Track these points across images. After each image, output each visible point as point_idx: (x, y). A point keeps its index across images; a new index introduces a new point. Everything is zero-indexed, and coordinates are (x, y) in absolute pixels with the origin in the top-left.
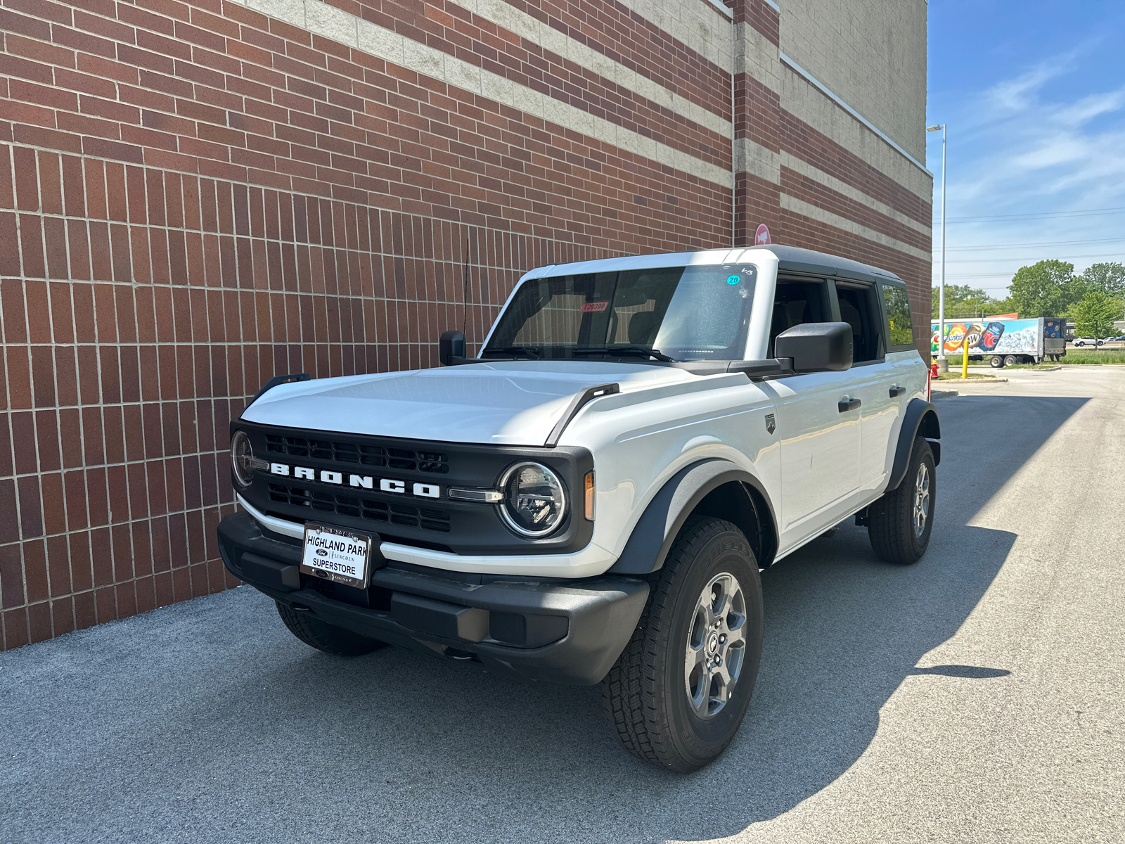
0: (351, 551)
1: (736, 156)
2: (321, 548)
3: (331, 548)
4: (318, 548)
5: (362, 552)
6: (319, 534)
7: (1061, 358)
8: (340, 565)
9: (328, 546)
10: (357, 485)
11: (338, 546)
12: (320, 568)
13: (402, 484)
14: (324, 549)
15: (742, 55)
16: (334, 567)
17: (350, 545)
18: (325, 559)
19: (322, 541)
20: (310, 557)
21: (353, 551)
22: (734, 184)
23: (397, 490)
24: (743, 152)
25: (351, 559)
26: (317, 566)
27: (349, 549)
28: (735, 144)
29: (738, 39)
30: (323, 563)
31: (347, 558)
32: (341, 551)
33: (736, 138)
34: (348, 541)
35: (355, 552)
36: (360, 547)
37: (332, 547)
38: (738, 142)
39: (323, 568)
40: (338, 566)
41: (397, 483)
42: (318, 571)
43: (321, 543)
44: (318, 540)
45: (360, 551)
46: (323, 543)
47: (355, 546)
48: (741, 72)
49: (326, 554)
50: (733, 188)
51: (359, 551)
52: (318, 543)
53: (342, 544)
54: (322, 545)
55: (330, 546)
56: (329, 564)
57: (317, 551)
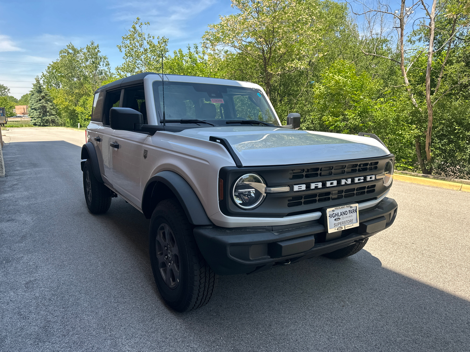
0: (350, 213)
2: (337, 217)
4: (335, 218)
5: (354, 211)
7: (5, 125)
9: (340, 215)
10: (344, 183)
11: (344, 213)
13: (363, 178)
14: (338, 217)
16: (344, 223)
18: (339, 221)
19: (336, 214)
21: (351, 213)
23: (361, 181)
25: (351, 216)
27: (349, 212)
30: (339, 224)
31: (349, 217)
32: (346, 215)
37: (342, 215)
39: (339, 226)
40: (346, 222)
41: (361, 178)
43: (336, 215)
44: (333, 215)
46: (337, 215)
47: (351, 210)
49: (340, 219)
51: (353, 211)
52: (334, 216)
53: (346, 211)
54: (336, 216)
55: (341, 215)
56: (342, 223)
57: (335, 220)
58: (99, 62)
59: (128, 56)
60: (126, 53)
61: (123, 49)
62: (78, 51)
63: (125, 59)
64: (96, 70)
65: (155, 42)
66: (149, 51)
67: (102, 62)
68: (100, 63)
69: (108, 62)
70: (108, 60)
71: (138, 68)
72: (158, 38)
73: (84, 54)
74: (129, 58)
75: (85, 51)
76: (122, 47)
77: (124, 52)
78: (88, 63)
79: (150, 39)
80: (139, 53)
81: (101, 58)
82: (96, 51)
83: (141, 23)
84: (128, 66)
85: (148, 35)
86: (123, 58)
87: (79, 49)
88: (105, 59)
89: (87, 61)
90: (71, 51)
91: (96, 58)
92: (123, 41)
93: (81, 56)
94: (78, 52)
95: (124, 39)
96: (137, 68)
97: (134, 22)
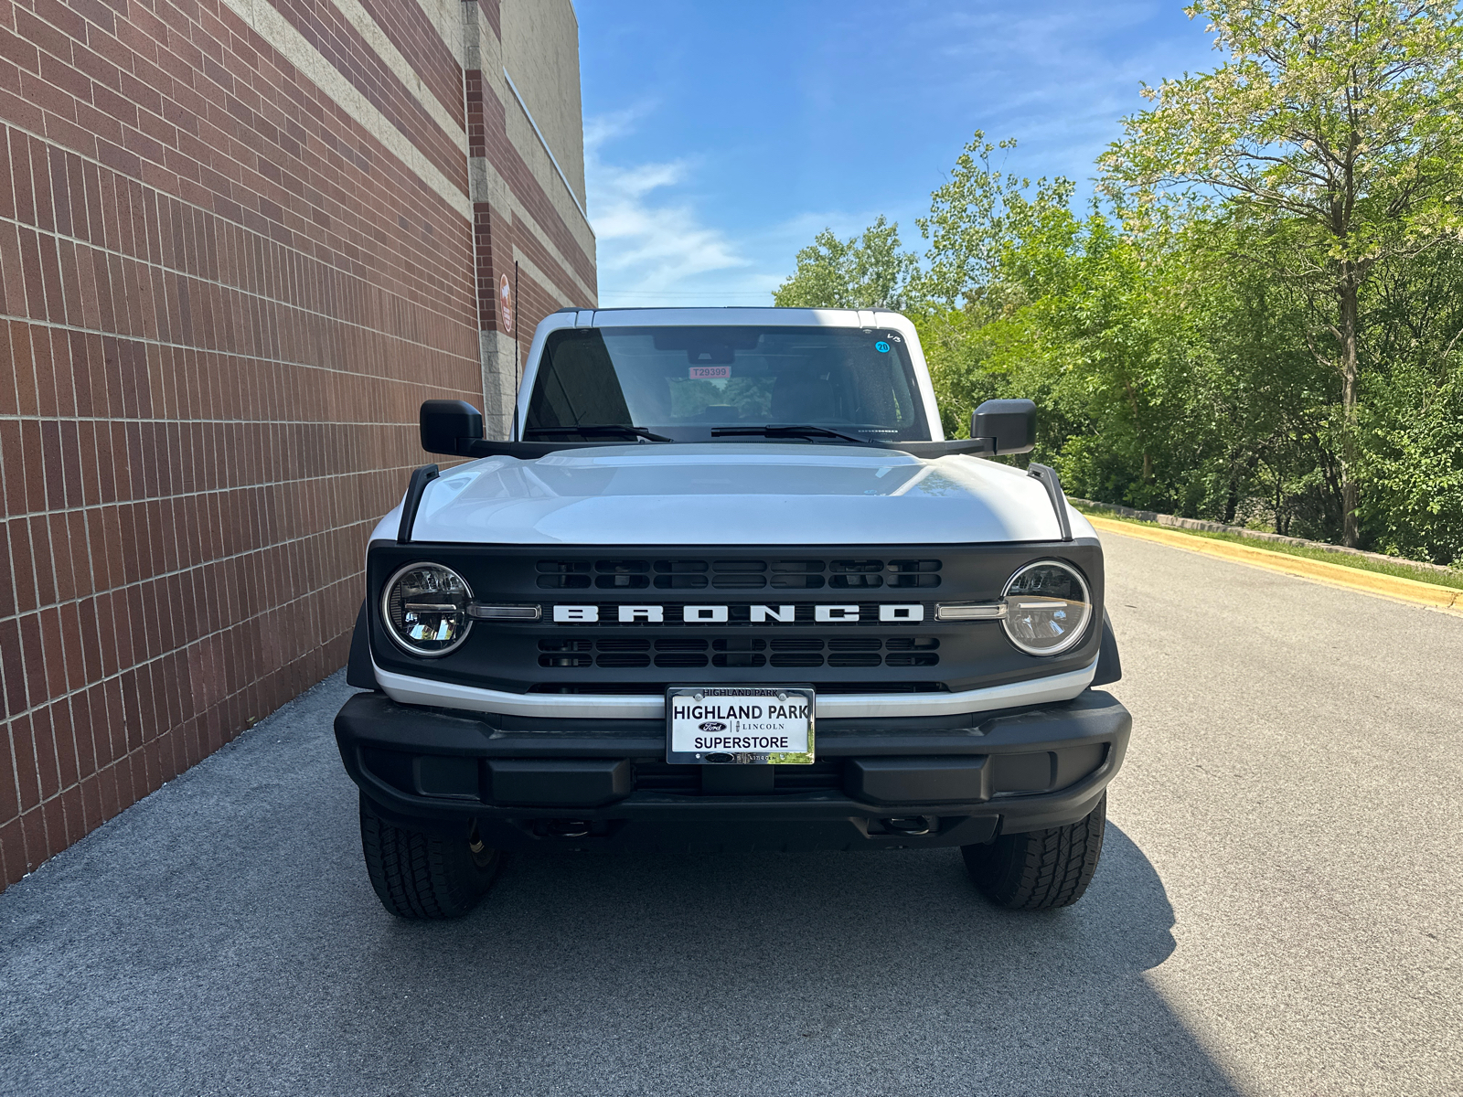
0: (774, 715)
1: (473, 179)
3: (732, 718)
4: (703, 720)
5: (798, 713)
6: (698, 700)
8: (755, 739)
9: (723, 715)
10: (763, 619)
11: (746, 713)
12: (713, 750)
13: (856, 608)
14: (716, 720)
15: (476, 46)
16: (742, 744)
17: (770, 707)
18: (722, 734)
19: (710, 709)
20: (685, 738)
21: (779, 715)
22: (473, 216)
23: (847, 618)
24: (483, 175)
25: (776, 727)
26: (704, 749)
27: (771, 712)
28: (472, 164)
29: (468, 23)
30: (716, 742)
31: (768, 727)
32: (754, 717)
33: (472, 155)
34: (765, 702)
35: (784, 715)
36: (791, 707)
37: (734, 715)
38: (475, 162)
39: (720, 749)
40: (751, 741)
41: (848, 608)
42: (710, 757)
43: (707, 712)
44: (699, 710)
45: (794, 712)
46: (713, 712)
47: (782, 708)
48: (475, 68)
49: (722, 727)
50: (472, 221)
51: (791, 712)
52: (701, 714)
53: (754, 708)
54: (710, 716)
55: (729, 715)
56: (731, 741)
57: (702, 727)
58: (894, 274)
59: (941, 247)
60: (936, 239)
61: (932, 229)
62: (842, 250)
63: (932, 257)
64: (885, 297)
65: (1029, 197)
66: (1006, 224)
67: (901, 274)
68: (896, 275)
69: (918, 272)
70: (918, 265)
71: (973, 279)
72: (1039, 183)
73: (857, 255)
74: (943, 252)
75: (860, 246)
76: (929, 223)
77: (932, 239)
78: (866, 280)
79: (1014, 188)
80: (972, 237)
81: (900, 262)
82: (889, 242)
83: (987, 145)
84: (942, 276)
85: (1009, 179)
86: (926, 255)
87: (845, 244)
88: (911, 263)
89: (864, 273)
90: (824, 251)
91: (888, 264)
92: (933, 206)
93: (848, 263)
94: (843, 252)
95: (938, 199)
96: (970, 281)
97: (968, 146)
